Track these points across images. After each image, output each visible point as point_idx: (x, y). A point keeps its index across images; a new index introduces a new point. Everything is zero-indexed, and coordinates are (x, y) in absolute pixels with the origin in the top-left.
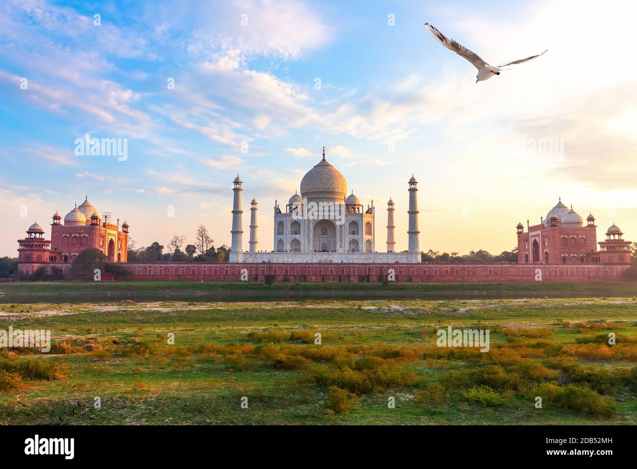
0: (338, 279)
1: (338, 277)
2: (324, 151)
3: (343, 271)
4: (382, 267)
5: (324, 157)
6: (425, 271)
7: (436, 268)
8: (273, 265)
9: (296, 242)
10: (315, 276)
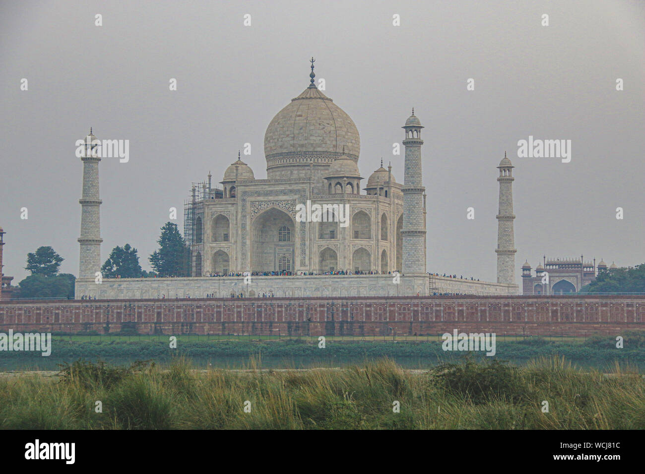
0: (250, 329)
1: (251, 325)
2: (312, 67)
3: (259, 313)
4: (333, 304)
5: (312, 81)
6: (416, 312)
7: (439, 305)
8: (136, 304)
9: (221, 257)
10: (210, 323)
